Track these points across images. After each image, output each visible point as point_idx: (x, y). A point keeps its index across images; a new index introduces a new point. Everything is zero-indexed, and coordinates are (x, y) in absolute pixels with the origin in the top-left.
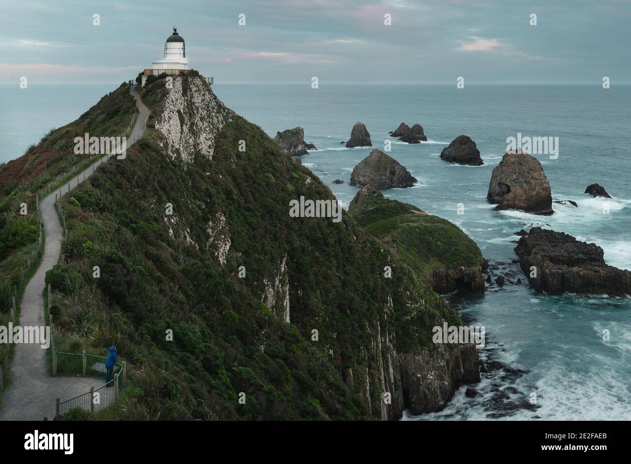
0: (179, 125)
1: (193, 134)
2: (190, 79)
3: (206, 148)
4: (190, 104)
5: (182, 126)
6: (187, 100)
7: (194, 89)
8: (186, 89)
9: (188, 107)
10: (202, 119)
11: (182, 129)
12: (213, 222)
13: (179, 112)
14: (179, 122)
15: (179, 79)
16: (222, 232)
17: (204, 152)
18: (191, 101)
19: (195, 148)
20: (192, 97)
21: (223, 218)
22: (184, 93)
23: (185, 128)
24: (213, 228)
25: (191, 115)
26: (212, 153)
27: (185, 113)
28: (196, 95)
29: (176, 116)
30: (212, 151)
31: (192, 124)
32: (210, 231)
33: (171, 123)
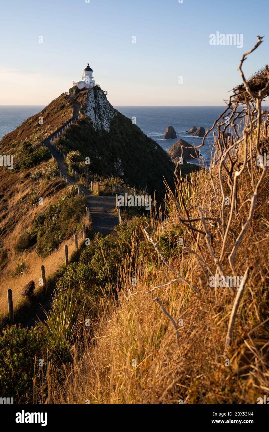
0: (94, 115)
1: (100, 120)
2: (97, 91)
3: (106, 128)
4: (98, 104)
5: (95, 115)
6: (97, 102)
7: (100, 97)
8: (96, 97)
9: (97, 106)
10: (104, 113)
11: (96, 117)
13: (93, 107)
14: (94, 113)
15: (92, 91)
17: (105, 130)
18: (98, 102)
19: (101, 127)
20: (99, 101)
21: (120, 161)
22: (95, 98)
23: (97, 116)
25: (99, 110)
26: (109, 131)
27: (96, 109)
28: (100, 100)
29: (92, 110)
30: (109, 129)
31: (100, 115)
32: (115, 166)
33: (91, 113)
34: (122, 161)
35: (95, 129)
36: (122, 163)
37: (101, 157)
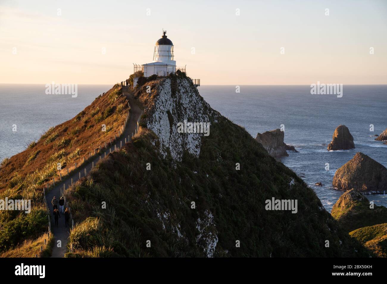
0: (169, 125)
2: (178, 81)
3: (194, 147)
4: (179, 105)
5: (171, 126)
6: (176, 101)
7: (182, 90)
8: (174, 91)
9: (176, 108)
10: (189, 120)
11: (171, 129)
12: (202, 220)
13: (168, 112)
14: (168, 122)
15: (168, 81)
16: (210, 229)
17: (191, 152)
18: (179, 102)
19: (183, 147)
20: (180, 98)
21: (211, 216)
22: (173, 95)
23: (174, 127)
24: (202, 226)
25: (180, 116)
26: (198, 153)
27: (174, 114)
28: (184, 96)
29: (165, 117)
30: (198, 151)
32: (199, 228)
33: (162, 123)
34: (216, 214)
35: (163, 155)
36: (214, 219)
37: (167, 212)
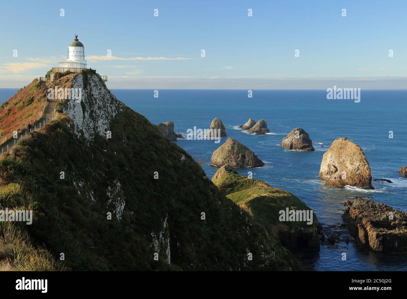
0: (82, 112)
1: (93, 119)
2: (89, 76)
3: (103, 130)
4: (90, 96)
5: (84, 113)
6: (87, 92)
7: (93, 84)
8: (86, 84)
9: (88, 98)
10: (99, 108)
11: (84, 115)
12: (112, 187)
13: (81, 101)
14: (81, 109)
15: (80, 75)
16: (118, 195)
17: (101, 134)
18: (90, 93)
19: (94, 130)
20: (91, 90)
21: (119, 184)
22: (85, 87)
23: (86, 114)
24: (111, 192)
25: (91, 105)
27: (86, 103)
28: (94, 89)
29: (79, 105)
30: (108, 133)
31: (92, 112)
32: (109, 194)
33: (76, 109)
34: (123, 183)
35: (77, 136)
36: (122, 188)
37: (82, 181)
